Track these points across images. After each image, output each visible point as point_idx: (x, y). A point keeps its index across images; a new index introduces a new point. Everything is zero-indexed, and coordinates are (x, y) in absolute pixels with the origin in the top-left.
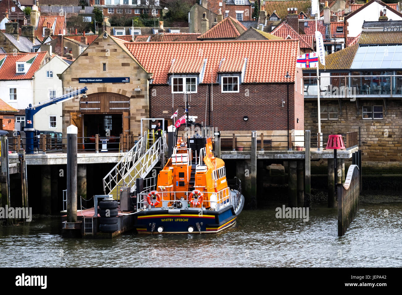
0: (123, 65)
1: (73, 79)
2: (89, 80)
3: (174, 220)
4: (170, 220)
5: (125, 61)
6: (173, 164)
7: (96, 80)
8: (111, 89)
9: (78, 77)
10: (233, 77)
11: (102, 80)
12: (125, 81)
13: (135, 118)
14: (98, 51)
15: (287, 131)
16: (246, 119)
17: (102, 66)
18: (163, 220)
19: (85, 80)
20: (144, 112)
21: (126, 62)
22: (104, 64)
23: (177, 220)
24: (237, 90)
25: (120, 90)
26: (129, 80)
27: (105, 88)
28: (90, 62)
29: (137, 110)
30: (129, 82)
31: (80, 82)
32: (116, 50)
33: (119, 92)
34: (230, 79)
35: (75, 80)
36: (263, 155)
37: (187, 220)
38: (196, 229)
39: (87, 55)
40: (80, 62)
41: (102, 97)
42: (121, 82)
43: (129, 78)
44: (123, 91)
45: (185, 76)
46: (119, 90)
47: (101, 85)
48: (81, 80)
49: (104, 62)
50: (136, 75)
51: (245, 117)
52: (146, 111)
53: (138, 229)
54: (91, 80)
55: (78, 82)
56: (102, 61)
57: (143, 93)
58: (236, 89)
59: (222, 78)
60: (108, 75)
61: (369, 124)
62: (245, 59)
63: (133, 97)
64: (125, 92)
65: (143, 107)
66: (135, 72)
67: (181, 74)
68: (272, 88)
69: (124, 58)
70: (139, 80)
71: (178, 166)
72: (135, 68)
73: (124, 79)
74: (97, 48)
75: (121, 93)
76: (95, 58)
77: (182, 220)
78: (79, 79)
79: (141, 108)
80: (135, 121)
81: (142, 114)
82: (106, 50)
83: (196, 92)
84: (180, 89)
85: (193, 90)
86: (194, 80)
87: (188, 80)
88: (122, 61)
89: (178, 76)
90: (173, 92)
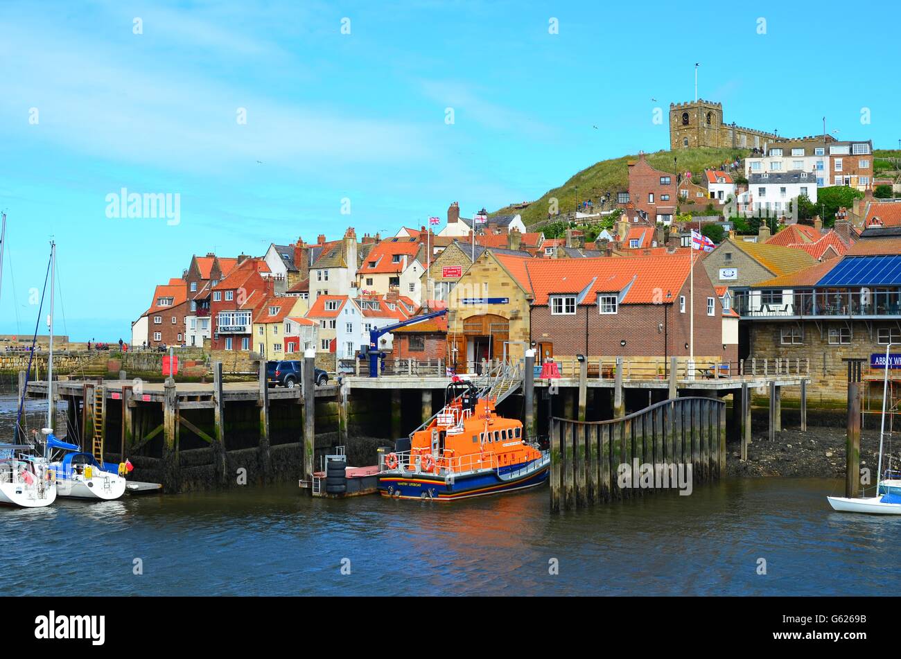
0: (503, 284)
8: (491, 310)
9: (464, 298)
10: (612, 297)
11: (482, 301)
12: (504, 302)
13: (513, 341)
14: (480, 269)
15: (664, 357)
16: (623, 344)
17: (484, 286)
19: (467, 301)
20: (522, 335)
21: (505, 282)
22: (486, 284)
26: (508, 301)
28: (472, 282)
29: (516, 334)
30: (508, 303)
31: (465, 303)
32: (496, 268)
33: (499, 314)
34: (609, 299)
35: (460, 301)
39: (470, 274)
40: (464, 283)
41: (483, 320)
42: (501, 303)
43: (508, 299)
44: (503, 312)
45: (565, 296)
46: (499, 312)
49: (485, 282)
50: (515, 295)
51: (623, 341)
52: (524, 334)
57: (520, 315)
58: (614, 310)
59: (600, 298)
61: (835, 349)
62: (635, 276)
63: (512, 319)
64: (504, 313)
65: (522, 329)
66: (514, 292)
67: (560, 294)
68: (650, 309)
69: (504, 277)
70: (517, 300)
72: (514, 288)
73: (503, 299)
74: (479, 267)
76: (477, 277)
79: (519, 330)
80: (514, 344)
81: (520, 337)
82: (487, 270)
83: (575, 313)
84: (560, 311)
85: (573, 311)
86: (573, 300)
87: (567, 301)
88: (502, 281)
89: (558, 297)
90: (553, 313)
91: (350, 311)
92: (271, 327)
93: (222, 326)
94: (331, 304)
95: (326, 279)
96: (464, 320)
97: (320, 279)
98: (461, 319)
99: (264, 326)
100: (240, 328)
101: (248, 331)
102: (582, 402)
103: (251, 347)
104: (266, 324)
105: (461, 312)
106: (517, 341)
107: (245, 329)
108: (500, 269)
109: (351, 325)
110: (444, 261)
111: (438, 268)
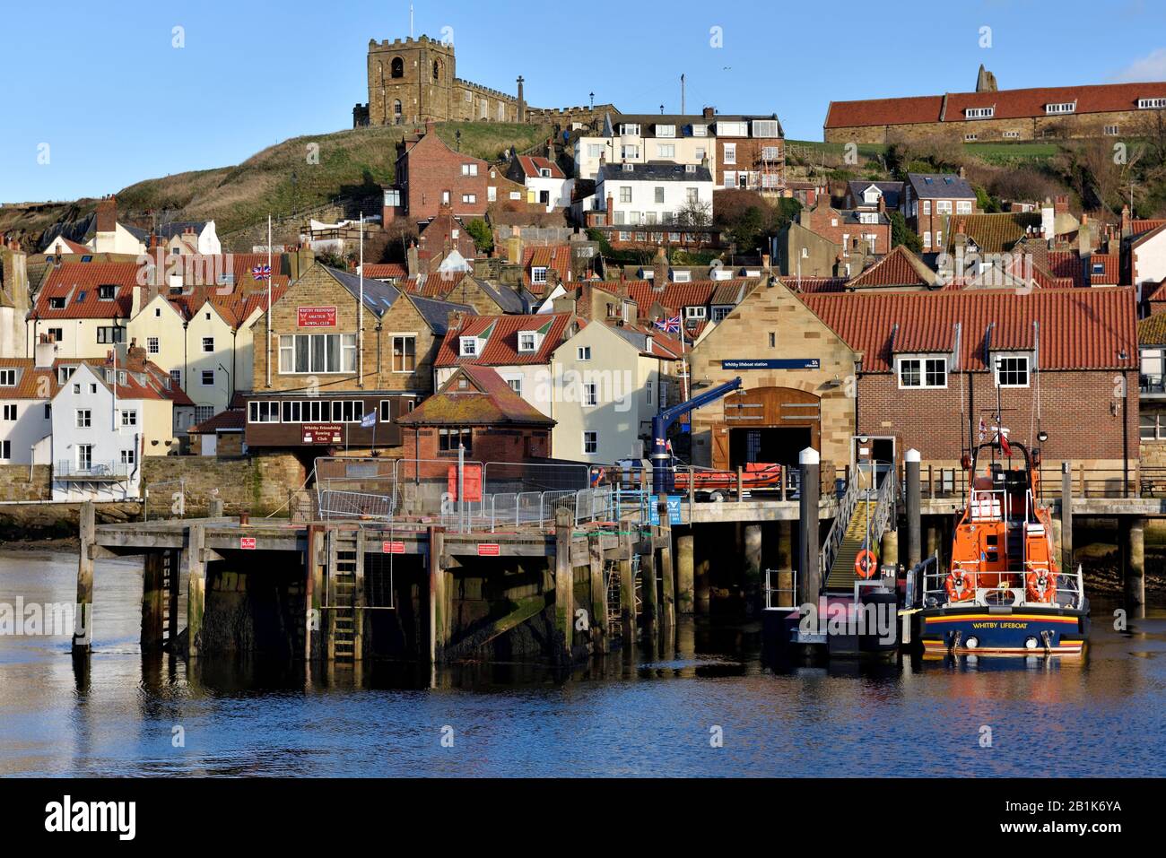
0: (808, 335)
1: (712, 363)
2: (741, 364)
3: (998, 626)
4: (992, 625)
5: (812, 329)
6: (974, 519)
7: (756, 365)
8: (784, 381)
9: (721, 359)
10: (1017, 358)
11: (766, 364)
12: (810, 366)
13: (829, 436)
14: (759, 309)
15: (1123, 460)
16: (1043, 438)
17: (767, 338)
18: (976, 626)
19: (734, 365)
22: (773, 335)
23: (1005, 625)
24: (1025, 383)
25: (801, 382)
26: (819, 364)
27: (772, 379)
28: (744, 331)
29: (834, 420)
30: (819, 367)
31: (725, 368)
32: (793, 307)
33: (799, 386)
34: (1011, 362)
35: (717, 364)
36: (1084, 507)
37: (1023, 626)
38: (1041, 643)
39: (738, 316)
40: (725, 331)
41: (767, 397)
42: (804, 368)
43: (818, 361)
44: (808, 384)
45: (925, 355)
46: (799, 383)
47: (764, 374)
48: (727, 365)
49: (772, 331)
50: (832, 355)
51: (1043, 434)
52: (851, 422)
53: (924, 642)
54: (746, 365)
55: (722, 367)
56: (768, 329)
57: (845, 389)
58: (1023, 381)
59: (998, 359)
60: (778, 354)
62: (1035, 324)
63: (825, 396)
64: (810, 386)
65: (846, 415)
66: (831, 348)
67: (917, 352)
68: (1094, 378)
69: (809, 322)
70: (837, 363)
71: (984, 523)
72: (830, 342)
73: (809, 361)
74: (756, 304)
75: (802, 389)
76: (754, 323)
77: (1014, 626)
78: (723, 362)
79: (842, 417)
80: (831, 441)
81: (843, 429)
82: (775, 309)
83: (945, 387)
84: (916, 381)
85: (941, 382)
86: (941, 364)
87: (930, 364)
88: (805, 329)
89: (910, 358)
90: (901, 387)
91: (86, 388)
94: (4, 374)
96: (727, 398)
106: (837, 435)
108: (801, 307)
109: (88, 414)
110: (300, 298)
111: (287, 310)
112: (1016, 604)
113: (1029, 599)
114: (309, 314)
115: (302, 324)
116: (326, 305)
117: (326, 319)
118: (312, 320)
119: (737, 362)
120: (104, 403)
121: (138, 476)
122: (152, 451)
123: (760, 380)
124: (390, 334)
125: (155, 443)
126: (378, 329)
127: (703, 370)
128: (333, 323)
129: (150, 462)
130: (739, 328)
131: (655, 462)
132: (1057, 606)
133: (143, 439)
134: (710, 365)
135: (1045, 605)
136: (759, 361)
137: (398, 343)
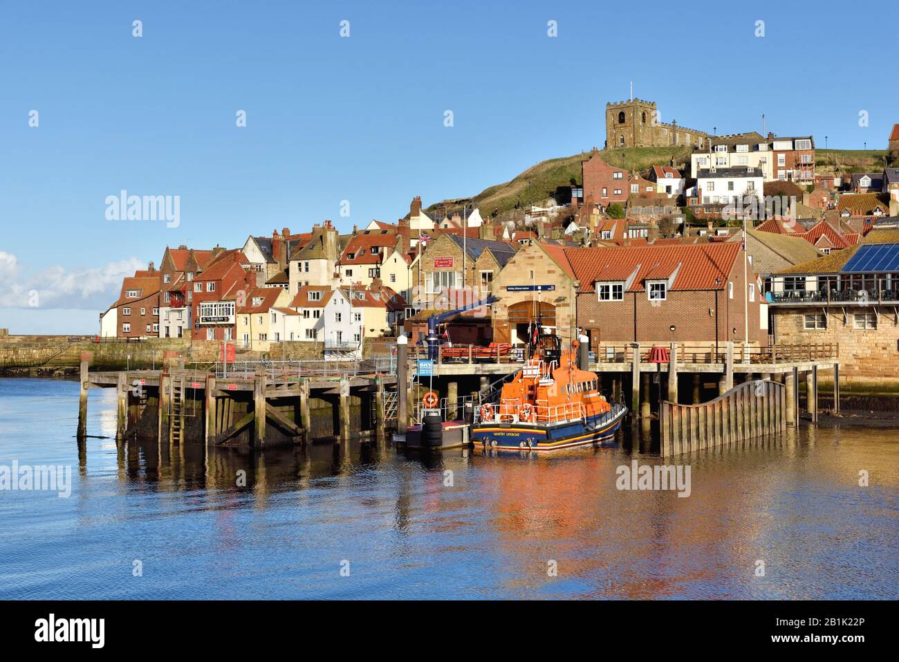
0: (549, 272)
1: (502, 288)
2: (516, 288)
3: (506, 434)
5: (552, 268)
7: (523, 288)
8: (537, 298)
9: (506, 285)
10: (660, 283)
11: (528, 288)
12: (551, 289)
13: (560, 328)
14: (525, 258)
15: (715, 342)
16: (673, 329)
17: (529, 274)
18: (495, 434)
19: (513, 289)
20: (569, 322)
22: (532, 272)
23: (509, 434)
24: (664, 297)
25: (546, 298)
26: (555, 288)
27: (531, 297)
28: (517, 270)
30: (554, 290)
31: (508, 290)
32: (542, 257)
33: (545, 300)
34: (657, 286)
35: (504, 288)
36: (684, 368)
37: (518, 435)
38: (527, 444)
39: (514, 262)
40: (508, 271)
41: (528, 306)
42: (547, 290)
43: (554, 286)
44: (549, 299)
45: (612, 283)
47: (527, 294)
49: (532, 270)
50: (562, 282)
51: (672, 327)
52: (571, 320)
53: (474, 442)
55: (506, 290)
56: (529, 269)
59: (649, 284)
60: (535, 283)
61: (861, 334)
62: (680, 264)
63: (558, 305)
64: (551, 300)
65: (569, 316)
66: (561, 279)
67: (607, 281)
68: (700, 294)
69: (550, 265)
70: (564, 287)
71: (529, 378)
72: (560, 275)
73: (550, 286)
74: (524, 255)
75: (546, 302)
76: (523, 266)
77: (513, 435)
78: (507, 288)
79: (566, 317)
80: (561, 330)
81: (567, 324)
82: (533, 258)
83: (622, 300)
84: (607, 297)
85: (620, 297)
86: (620, 287)
87: (614, 287)
88: (548, 268)
89: (605, 284)
90: (599, 300)
91: (339, 301)
92: (256, 317)
93: (204, 316)
94: (314, 294)
95: (307, 270)
96: (509, 307)
97: (300, 270)
98: (505, 306)
99: (248, 315)
100: (224, 318)
101: (232, 321)
102: (636, 386)
103: (234, 336)
104: (250, 314)
105: (505, 299)
106: (564, 327)
107: (228, 320)
108: (546, 257)
109: (340, 315)
110: (436, 252)
111: (429, 259)
112: (514, 423)
113: (520, 421)
114: (439, 261)
115: (436, 266)
116: (447, 256)
117: (448, 264)
118: (441, 264)
119: (514, 287)
120: (347, 309)
121: (361, 348)
122: (369, 334)
123: (525, 297)
124: (480, 271)
125: (372, 330)
126: (474, 269)
127: (497, 292)
128: (451, 266)
129: (367, 340)
130: (515, 268)
131: (429, 342)
132: (536, 424)
133: (364, 328)
134: (501, 289)
135: (529, 424)
136: (525, 287)
137: (484, 275)
